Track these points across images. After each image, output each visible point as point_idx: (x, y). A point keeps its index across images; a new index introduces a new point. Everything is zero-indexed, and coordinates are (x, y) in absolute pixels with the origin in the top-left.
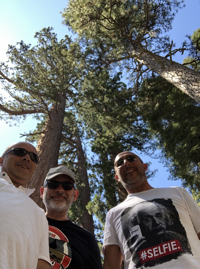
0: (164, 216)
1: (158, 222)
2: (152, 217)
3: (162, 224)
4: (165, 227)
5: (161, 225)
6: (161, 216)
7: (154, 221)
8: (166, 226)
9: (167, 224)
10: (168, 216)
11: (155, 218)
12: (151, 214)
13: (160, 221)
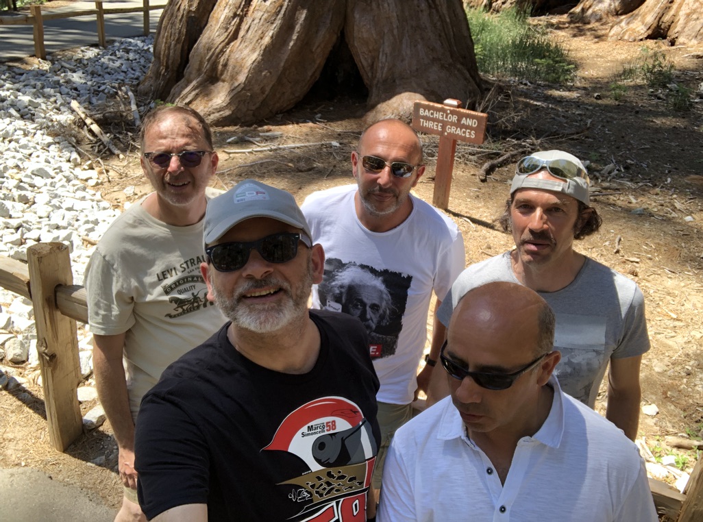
0: (381, 311)
1: (368, 316)
2: (364, 305)
3: (372, 320)
4: (374, 326)
5: (370, 321)
6: (378, 310)
7: (364, 312)
8: (376, 327)
9: (379, 322)
10: (388, 312)
11: (368, 308)
12: (365, 300)
13: (373, 316)
